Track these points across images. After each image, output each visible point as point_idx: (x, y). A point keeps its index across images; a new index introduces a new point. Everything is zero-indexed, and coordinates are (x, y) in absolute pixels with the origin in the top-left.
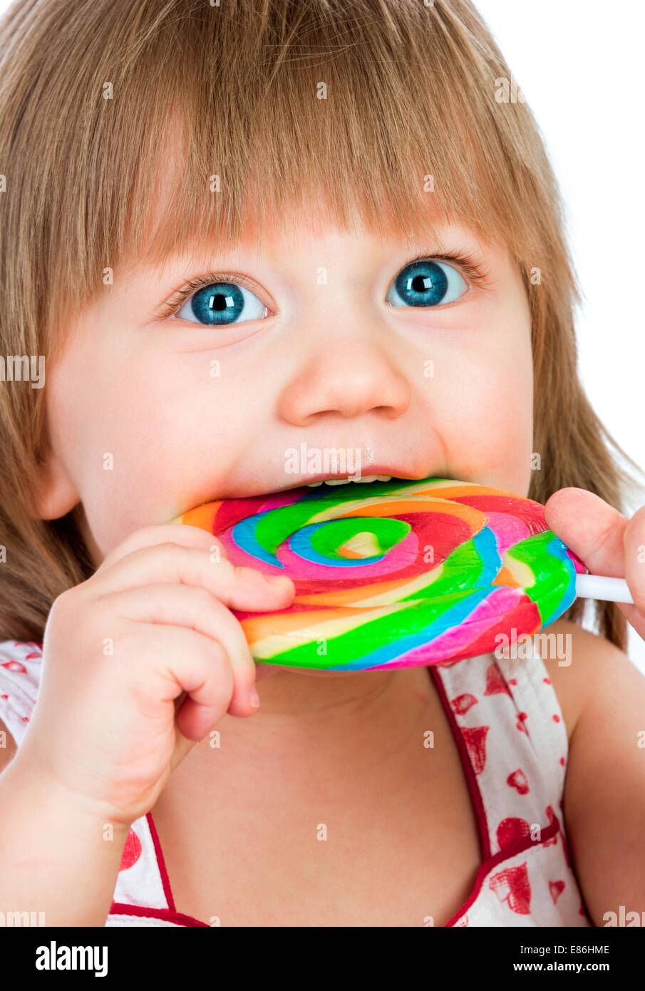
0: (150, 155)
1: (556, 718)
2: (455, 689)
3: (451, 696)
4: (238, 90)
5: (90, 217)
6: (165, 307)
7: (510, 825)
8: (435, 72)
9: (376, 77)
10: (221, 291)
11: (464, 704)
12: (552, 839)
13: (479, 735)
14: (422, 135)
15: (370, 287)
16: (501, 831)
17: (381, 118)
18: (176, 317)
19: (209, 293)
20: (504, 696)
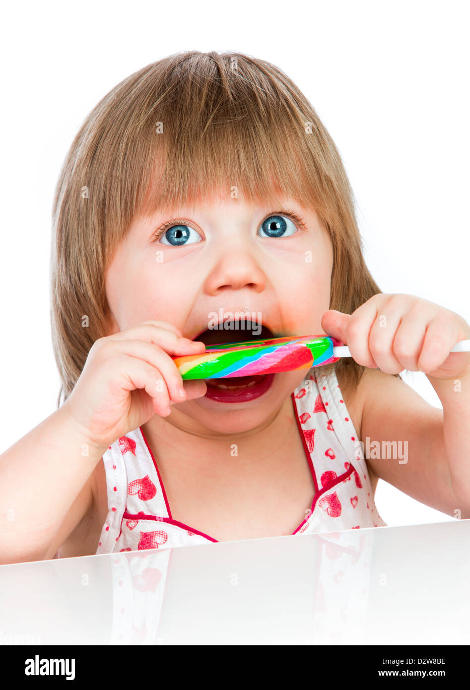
0: (148, 167)
1: (347, 420)
2: (301, 410)
3: (300, 414)
4: (189, 136)
5: (122, 196)
6: (154, 237)
7: (327, 475)
8: (282, 130)
9: (253, 132)
10: (179, 229)
11: (305, 418)
12: (348, 478)
13: (311, 433)
14: (275, 159)
15: (249, 226)
16: (323, 479)
17: (255, 151)
18: (159, 242)
19: (174, 230)
20: (323, 413)
